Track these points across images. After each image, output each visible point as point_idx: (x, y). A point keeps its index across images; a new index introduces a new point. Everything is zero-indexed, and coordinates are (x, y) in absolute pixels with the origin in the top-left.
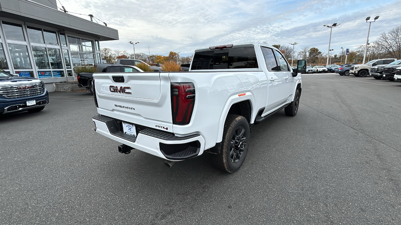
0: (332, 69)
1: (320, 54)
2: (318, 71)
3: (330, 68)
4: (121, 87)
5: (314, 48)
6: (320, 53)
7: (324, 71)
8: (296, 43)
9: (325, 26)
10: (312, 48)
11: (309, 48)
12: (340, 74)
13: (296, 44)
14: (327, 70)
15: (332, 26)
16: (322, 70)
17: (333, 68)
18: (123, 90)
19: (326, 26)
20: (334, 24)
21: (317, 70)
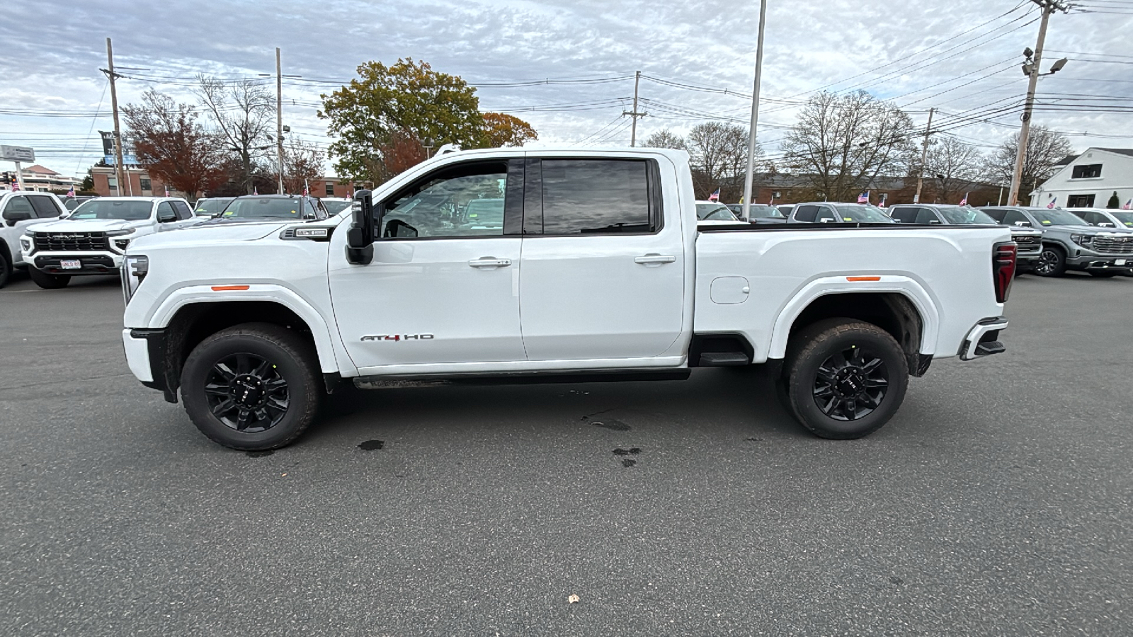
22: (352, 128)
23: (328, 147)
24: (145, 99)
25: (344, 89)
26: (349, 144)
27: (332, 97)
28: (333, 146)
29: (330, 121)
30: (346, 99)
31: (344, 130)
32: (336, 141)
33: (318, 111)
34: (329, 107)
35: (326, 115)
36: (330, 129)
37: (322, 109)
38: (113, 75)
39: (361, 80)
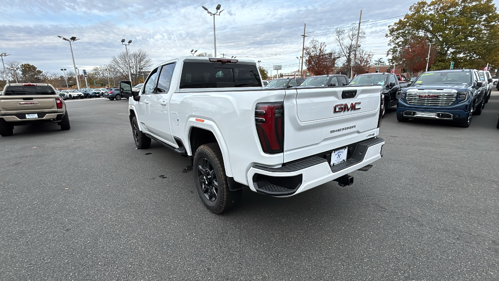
0: (89, 93)
1: (41, 74)
2: (72, 97)
3: (85, 92)
4: (352, 104)
5: (28, 65)
6: (40, 72)
7: (80, 97)
8: (6, 54)
9: (60, 37)
10: (24, 64)
11: (18, 64)
12: (110, 99)
13: (5, 56)
14: (83, 95)
15: (70, 39)
16: (78, 95)
17: (91, 93)
18: (353, 107)
19: (62, 38)
20: (73, 37)
21: (70, 95)
22: (402, 39)
23: (387, 51)
24: (310, 43)
25: (400, 21)
26: (398, 47)
27: (394, 26)
28: (390, 50)
29: (391, 38)
30: (401, 24)
31: (398, 41)
32: (392, 47)
33: (386, 34)
34: (392, 31)
35: (390, 35)
36: (390, 42)
37: (388, 33)
38: (304, 36)
39: (410, 13)
